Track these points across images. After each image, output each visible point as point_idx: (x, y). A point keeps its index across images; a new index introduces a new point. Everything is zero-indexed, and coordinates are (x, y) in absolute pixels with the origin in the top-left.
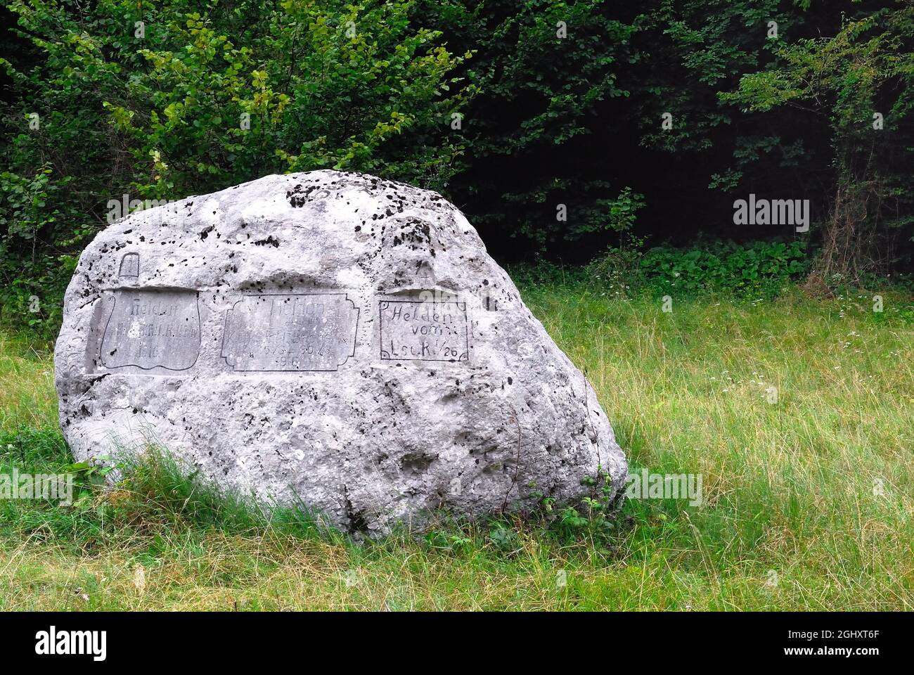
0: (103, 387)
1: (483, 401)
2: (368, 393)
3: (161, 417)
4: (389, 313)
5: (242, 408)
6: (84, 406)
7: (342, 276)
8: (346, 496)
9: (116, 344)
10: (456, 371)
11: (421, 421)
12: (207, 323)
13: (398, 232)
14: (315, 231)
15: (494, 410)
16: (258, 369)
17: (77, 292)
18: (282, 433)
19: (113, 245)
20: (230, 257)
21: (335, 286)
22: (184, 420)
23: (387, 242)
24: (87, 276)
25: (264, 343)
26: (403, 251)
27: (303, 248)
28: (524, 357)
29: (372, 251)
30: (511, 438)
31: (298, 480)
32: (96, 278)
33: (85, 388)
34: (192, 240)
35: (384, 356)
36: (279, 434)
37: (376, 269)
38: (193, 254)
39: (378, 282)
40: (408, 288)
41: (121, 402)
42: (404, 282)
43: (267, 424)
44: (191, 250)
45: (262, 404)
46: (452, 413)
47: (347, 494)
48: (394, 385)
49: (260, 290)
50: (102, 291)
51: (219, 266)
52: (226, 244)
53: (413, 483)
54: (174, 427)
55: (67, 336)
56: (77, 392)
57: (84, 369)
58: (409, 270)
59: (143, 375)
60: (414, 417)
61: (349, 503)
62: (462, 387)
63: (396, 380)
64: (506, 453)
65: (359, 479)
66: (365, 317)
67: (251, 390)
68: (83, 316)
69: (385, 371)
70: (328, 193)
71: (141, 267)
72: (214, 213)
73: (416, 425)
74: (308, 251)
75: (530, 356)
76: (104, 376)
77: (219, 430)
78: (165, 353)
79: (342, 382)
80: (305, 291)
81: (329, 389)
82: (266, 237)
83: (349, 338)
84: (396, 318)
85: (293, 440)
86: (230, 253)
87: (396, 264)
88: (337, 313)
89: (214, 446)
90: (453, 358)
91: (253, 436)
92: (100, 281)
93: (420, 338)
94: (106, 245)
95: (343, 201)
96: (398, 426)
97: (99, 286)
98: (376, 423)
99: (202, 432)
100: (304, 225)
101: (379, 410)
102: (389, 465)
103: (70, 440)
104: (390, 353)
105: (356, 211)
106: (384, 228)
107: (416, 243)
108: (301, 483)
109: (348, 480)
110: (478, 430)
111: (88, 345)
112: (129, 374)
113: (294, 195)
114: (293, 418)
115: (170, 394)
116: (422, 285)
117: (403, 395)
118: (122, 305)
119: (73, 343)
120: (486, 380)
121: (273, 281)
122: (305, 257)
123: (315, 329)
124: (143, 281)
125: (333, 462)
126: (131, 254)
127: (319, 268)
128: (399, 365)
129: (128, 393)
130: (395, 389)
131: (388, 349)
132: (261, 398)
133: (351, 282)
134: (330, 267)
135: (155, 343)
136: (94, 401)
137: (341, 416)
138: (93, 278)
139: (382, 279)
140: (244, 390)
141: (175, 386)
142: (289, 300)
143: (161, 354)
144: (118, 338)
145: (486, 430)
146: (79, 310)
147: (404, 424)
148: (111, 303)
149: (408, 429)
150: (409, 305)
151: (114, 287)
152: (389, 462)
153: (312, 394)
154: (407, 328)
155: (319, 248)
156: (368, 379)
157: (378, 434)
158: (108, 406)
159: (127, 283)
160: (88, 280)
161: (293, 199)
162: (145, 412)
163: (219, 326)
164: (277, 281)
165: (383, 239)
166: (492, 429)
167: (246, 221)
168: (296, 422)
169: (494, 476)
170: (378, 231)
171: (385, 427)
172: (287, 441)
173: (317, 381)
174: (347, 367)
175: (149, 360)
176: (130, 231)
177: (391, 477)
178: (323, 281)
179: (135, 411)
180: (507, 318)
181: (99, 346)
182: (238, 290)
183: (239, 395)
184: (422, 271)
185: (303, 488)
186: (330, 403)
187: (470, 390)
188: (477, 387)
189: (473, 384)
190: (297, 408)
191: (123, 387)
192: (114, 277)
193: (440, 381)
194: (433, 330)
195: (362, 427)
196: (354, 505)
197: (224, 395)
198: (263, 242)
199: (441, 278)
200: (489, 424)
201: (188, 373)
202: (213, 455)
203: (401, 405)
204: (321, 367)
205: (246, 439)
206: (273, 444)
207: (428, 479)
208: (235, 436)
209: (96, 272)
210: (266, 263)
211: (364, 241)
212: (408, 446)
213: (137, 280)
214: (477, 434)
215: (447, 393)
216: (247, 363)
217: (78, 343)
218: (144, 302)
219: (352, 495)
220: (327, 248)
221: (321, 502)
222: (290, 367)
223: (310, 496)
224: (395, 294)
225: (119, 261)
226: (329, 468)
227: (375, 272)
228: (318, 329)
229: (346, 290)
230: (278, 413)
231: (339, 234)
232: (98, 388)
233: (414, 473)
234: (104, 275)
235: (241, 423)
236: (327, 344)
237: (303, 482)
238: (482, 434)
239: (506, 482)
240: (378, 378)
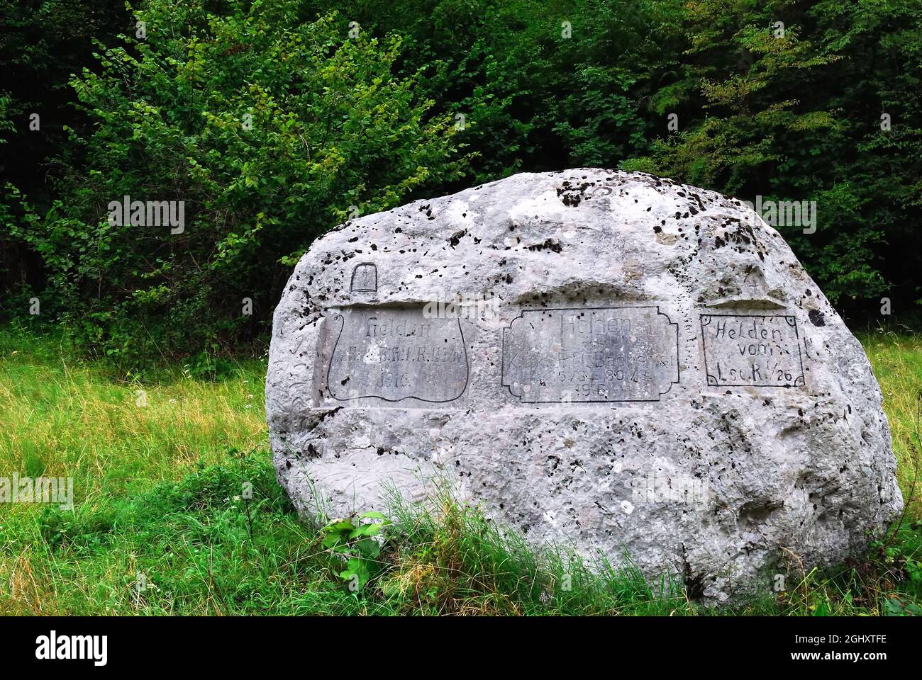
0: (337, 423)
1: (827, 434)
2: (700, 428)
3: (421, 460)
4: (713, 330)
5: (544, 449)
6: (311, 446)
7: (651, 285)
8: (685, 558)
9: (348, 371)
10: (797, 398)
11: (765, 461)
12: (476, 345)
13: (720, 232)
14: (607, 233)
15: (839, 445)
16: (553, 400)
17: (295, 311)
18: (601, 480)
19: (338, 255)
20: (501, 265)
21: (642, 298)
22: (458, 463)
23: (706, 244)
24: (306, 292)
25: (557, 367)
26: (728, 253)
27: (596, 252)
28: (856, 380)
29: (686, 255)
30: (853, 478)
31: (627, 538)
32: (318, 294)
33: (312, 423)
34: (439, 247)
35: (711, 382)
36: (596, 481)
37: (694, 276)
38: (445, 263)
39: (697, 292)
40: (736, 298)
41: (360, 440)
42: (730, 291)
43: (578, 469)
44: (440, 259)
45: (569, 444)
46: (794, 450)
47: (686, 555)
48: (733, 417)
49: (543, 304)
50: (326, 309)
51: (488, 275)
52: (492, 251)
53: (750, 537)
54: (444, 473)
55: (286, 363)
56: (301, 429)
57: (311, 401)
58: (737, 277)
59: (390, 408)
60: (755, 456)
61: (687, 566)
62: (807, 418)
63: (735, 411)
64: (846, 495)
65: (697, 536)
66: (686, 334)
67: (552, 427)
68: (305, 339)
69: (721, 400)
70: (610, 190)
71: (380, 279)
72: (464, 215)
73: (759, 466)
74: (604, 256)
75: (861, 379)
76: (337, 410)
77: (513, 477)
78: (417, 381)
79: (668, 414)
80: (602, 304)
81: (655, 424)
82: (542, 241)
83: (669, 360)
84: (720, 335)
85: (618, 489)
86: (499, 260)
87: (721, 270)
88: (649, 331)
89: (508, 497)
90: (788, 382)
91: (561, 484)
92: (323, 298)
93: (749, 359)
94: (329, 255)
95: (630, 199)
96: (738, 468)
97: (322, 303)
98: (713, 464)
99: (490, 479)
100: (590, 226)
101: (716, 448)
102: (727, 516)
103: (291, 487)
104: (718, 378)
105: (649, 209)
106: (697, 228)
107: (743, 245)
108: (631, 543)
109: (686, 537)
110: (820, 469)
111: (315, 372)
112: (369, 407)
113: (566, 193)
114: (612, 461)
115: (434, 432)
116: (751, 295)
117: (744, 429)
118: (353, 326)
119: (295, 371)
120: (830, 409)
121: (563, 292)
122: (601, 264)
123: (622, 349)
124: (384, 296)
125: (670, 515)
126: (365, 264)
127: (623, 276)
128: (729, 392)
129: (369, 430)
130: (734, 423)
131: (716, 373)
132: (567, 436)
133: (663, 292)
134: (636, 274)
135: (402, 370)
136: (324, 440)
137: (673, 457)
138: (314, 293)
139: (703, 288)
140: (543, 427)
141: (440, 422)
142: (582, 315)
143: (412, 384)
144: (350, 365)
145: (830, 469)
146: (298, 331)
147: (744, 465)
148: (339, 322)
149: (750, 471)
150: (733, 319)
151: (343, 304)
152: (727, 512)
153: (634, 430)
154: (734, 347)
155: (618, 252)
156: (700, 411)
157: (716, 479)
158: (343, 445)
159: (363, 299)
160: (308, 296)
161: (566, 197)
162: (397, 453)
163: (495, 348)
164: (568, 292)
165: (700, 241)
166: (835, 468)
167: (515, 223)
168: (618, 467)
169: (829, 523)
170: (690, 232)
171: (724, 470)
172: (609, 490)
173: (639, 413)
174: (672, 396)
175: (396, 390)
176: (355, 239)
177: (727, 530)
178: (628, 291)
179: (381, 452)
180: (837, 334)
181: (326, 373)
182: (515, 304)
183: (535, 432)
184: (751, 277)
185: (634, 549)
186: (660, 442)
187: (816, 422)
188: (821, 418)
189: (817, 413)
190: (617, 448)
191: (362, 423)
192: (342, 293)
193: (778, 411)
194: (762, 349)
195: (698, 470)
196: (693, 568)
197: (516, 433)
198: (539, 247)
199: (773, 287)
200: (833, 462)
201: (454, 405)
202: (506, 509)
203: (740, 442)
204: (638, 396)
205: (553, 489)
206: (591, 494)
207: (769, 530)
208: (536, 485)
209: (317, 287)
210: (552, 271)
211: (672, 243)
212: (750, 492)
213: (376, 295)
214: (819, 474)
215: (788, 425)
216: (538, 392)
217: (301, 370)
218: (383, 321)
219: (690, 557)
220: (627, 252)
221: (658, 567)
222: (596, 397)
223: (644, 559)
224: (717, 307)
225: (350, 273)
226: (665, 523)
227: (693, 280)
228: (627, 350)
229: (656, 302)
230: (593, 455)
231: (638, 235)
232: (329, 425)
233: (749, 524)
234: (328, 290)
235: (543, 468)
236: (640, 368)
237: (633, 542)
238: (826, 474)
239: (839, 531)
240: (713, 408)
